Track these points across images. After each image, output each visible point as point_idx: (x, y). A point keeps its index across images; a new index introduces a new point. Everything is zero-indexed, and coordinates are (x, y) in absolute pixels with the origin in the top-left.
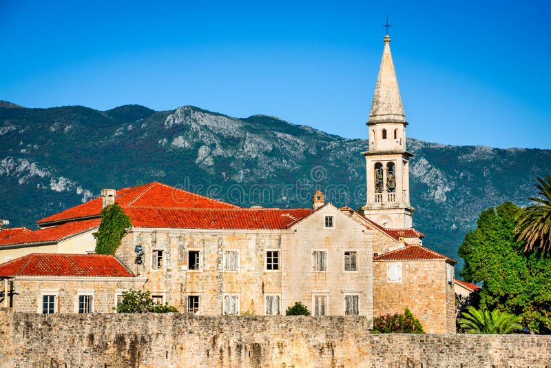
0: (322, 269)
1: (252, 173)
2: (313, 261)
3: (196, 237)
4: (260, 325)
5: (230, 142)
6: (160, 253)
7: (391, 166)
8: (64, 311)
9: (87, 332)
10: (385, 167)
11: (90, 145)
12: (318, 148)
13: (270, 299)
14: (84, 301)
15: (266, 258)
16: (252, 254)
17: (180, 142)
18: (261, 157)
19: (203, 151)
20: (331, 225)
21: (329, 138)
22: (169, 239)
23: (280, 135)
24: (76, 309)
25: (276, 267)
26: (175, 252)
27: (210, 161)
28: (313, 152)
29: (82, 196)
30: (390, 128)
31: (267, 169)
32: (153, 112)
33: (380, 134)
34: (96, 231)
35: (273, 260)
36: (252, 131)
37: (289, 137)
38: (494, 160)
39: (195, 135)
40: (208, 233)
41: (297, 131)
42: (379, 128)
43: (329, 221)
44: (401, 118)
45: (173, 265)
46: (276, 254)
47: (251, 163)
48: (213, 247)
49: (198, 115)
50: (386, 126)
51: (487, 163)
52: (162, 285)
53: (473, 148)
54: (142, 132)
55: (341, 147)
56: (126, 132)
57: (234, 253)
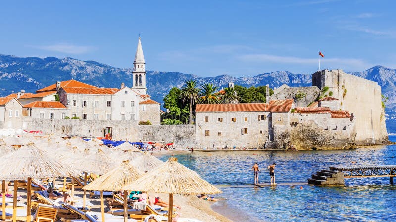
0: (124, 106)
1: (87, 78)
2: (121, 104)
4: (105, 123)
5: (81, 68)
6: (75, 101)
7: (140, 75)
8: (46, 118)
10: (138, 76)
11: (38, 69)
12: (108, 70)
13: (108, 115)
14: (52, 115)
15: (107, 103)
16: (103, 102)
17: (66, 68)
18: (91, 73)
19: (73, 71)
20: (127, 93)
21: (111, 68)
22: (78, 97)
23: (96, 66)
24: (50, 117)
25: (110, 106)
26: (79, 101)
27: (75, 74)
28: (106, 71)
29: (36, 84)
31: (92, 76)
32: (57, 59)
33: (137, 66)
34: (55, 94)
35: (109, 104)
36: (88, 65)
37: (99, 67)
38: (159, 75)
39: (71, 66)
40: (90, 95)
41: (101, 65)
42: (137, 64)
43: (126, 92)
44: (144, 62)
45: (79, 105)
46: (110, 102)
47: (88, 75)
49: (72, 60)
50: (139, 64)
51: (157, 75)
52: (75, 111)
53: (153, 71)
54: (54, 65)
55: (115, 70)
56: (49, 65)
57: (98, 101)
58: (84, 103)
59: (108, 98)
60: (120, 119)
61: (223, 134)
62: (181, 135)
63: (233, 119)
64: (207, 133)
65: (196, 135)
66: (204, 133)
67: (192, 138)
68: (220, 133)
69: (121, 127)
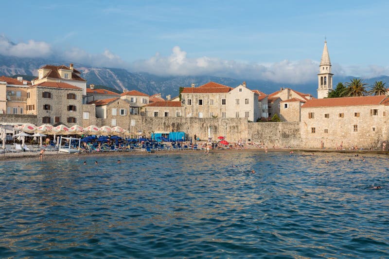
0: (238, 104)
2: (235, 102)
3: (201, 96)
6: (190, 100)
7: (325, 77)
8: (160, 116)
9: (163, 122)
10: (323, 78)
13: (223, 113)
14: (166, 114)
15: (222, 101)
16: (218, 101)
20: (241, 91)
22: (193, 97)
24: (164, 116)
25: (225, 104)
26: (194, 100)
30: (325, 67)
33: (322, 69)
35: (224, 102)
40: (205, 94)
42: (322, 67)
44: (329, 64)
45: (194, 104)
46: (225, 100)
48: (206, 98)
50: (324, 66)
52: (191, 109)
57: (213, 100)
58: (201, 102)
59: (223, 96)
60: (234, 116)
61: (330, 132)
62: (287, 133)
63: (341, 115)
64: (313, 130)
65: (302, 133)
66: (310, 130)
67: (298, 136)
68: (326, 131)
69: (232, 125)
